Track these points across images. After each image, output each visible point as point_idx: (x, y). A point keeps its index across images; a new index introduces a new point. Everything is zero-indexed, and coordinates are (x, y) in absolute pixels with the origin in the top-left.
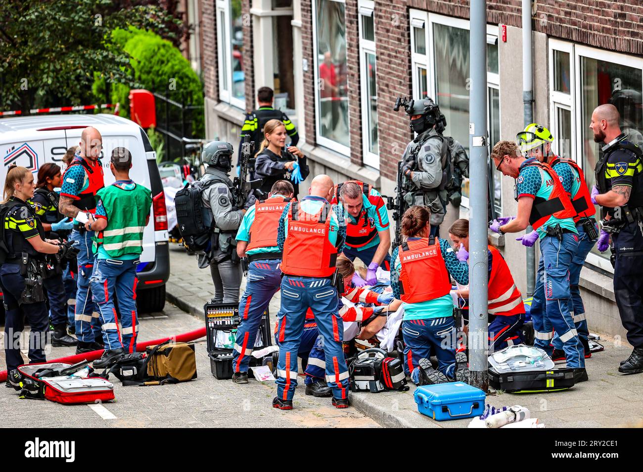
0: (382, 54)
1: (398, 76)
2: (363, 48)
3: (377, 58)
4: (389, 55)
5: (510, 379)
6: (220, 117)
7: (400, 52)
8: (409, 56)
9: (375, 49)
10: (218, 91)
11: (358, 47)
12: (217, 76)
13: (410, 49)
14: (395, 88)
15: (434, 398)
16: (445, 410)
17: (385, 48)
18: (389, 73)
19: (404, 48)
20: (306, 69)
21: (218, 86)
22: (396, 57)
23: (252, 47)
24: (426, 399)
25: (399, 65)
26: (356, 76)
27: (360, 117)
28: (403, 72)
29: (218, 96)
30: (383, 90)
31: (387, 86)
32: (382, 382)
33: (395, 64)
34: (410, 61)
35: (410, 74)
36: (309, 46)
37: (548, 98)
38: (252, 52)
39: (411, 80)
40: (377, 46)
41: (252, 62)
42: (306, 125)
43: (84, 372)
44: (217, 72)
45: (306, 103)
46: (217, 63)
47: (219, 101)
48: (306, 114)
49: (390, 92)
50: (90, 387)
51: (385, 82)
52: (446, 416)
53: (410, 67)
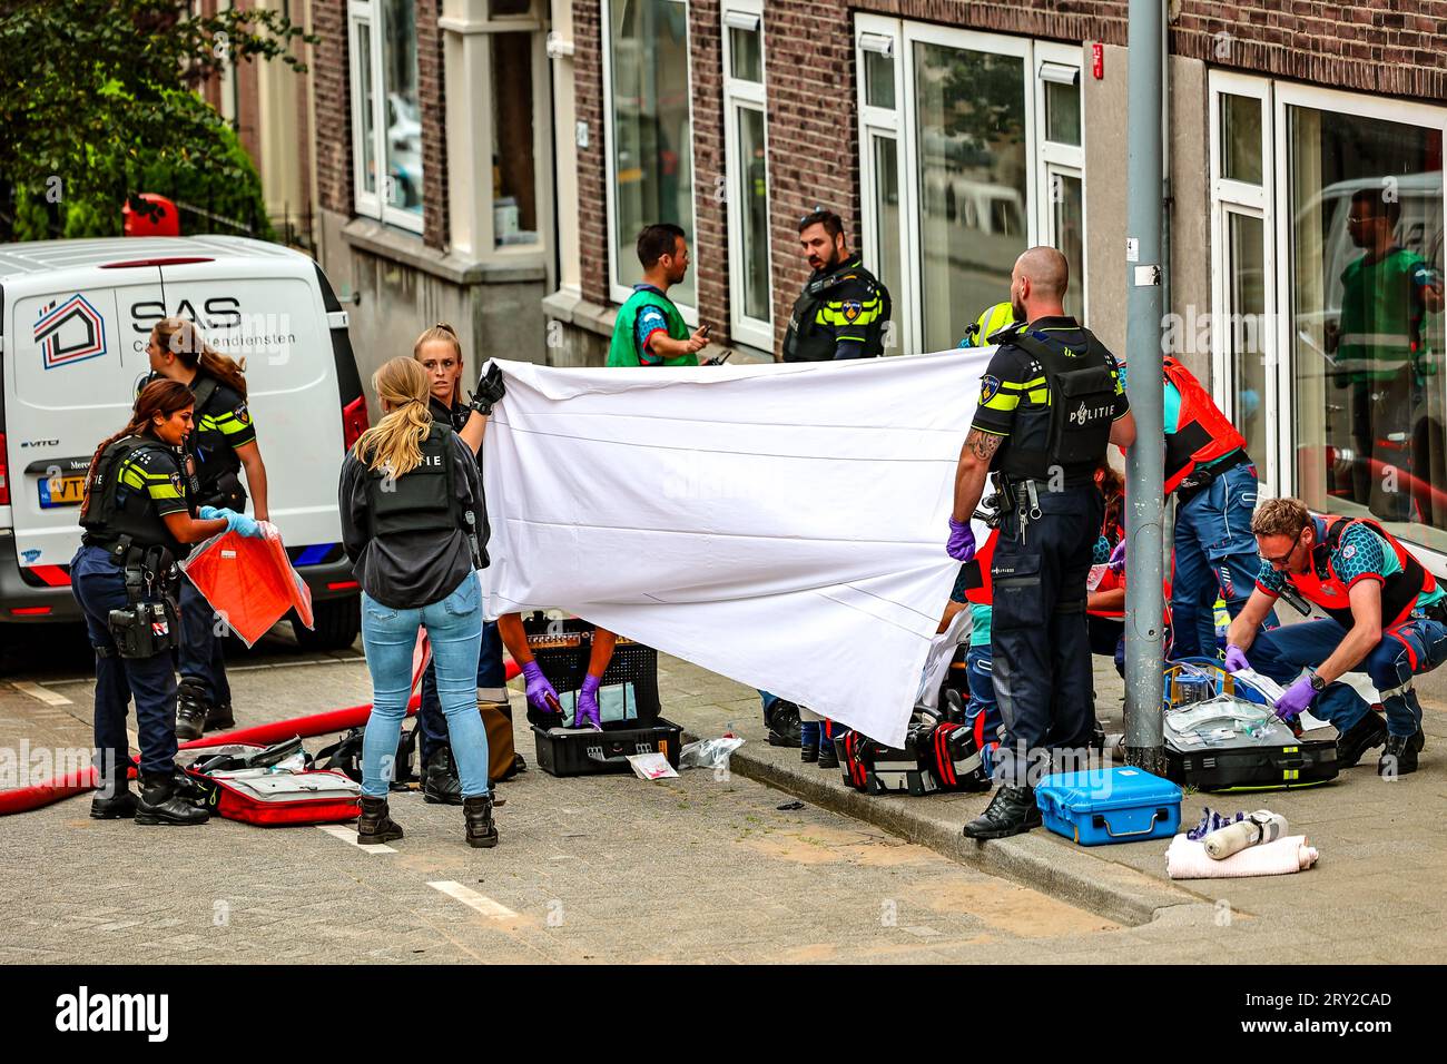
0: (783, 108)
1: (824, 155)
2: (732, 97)
3: (771, 117)
4: (802, 111)
5: (1209, 762)
6: (356, 249)
7: (828, 105)
8: (853, 111)
9: (763, 98)
10: (351, 194)
11: (720, 94)
12: (350, 163)
13: (854, 96)
14: (815, 180)
15: (1077, 799)
16: (1099, 823)
17: (791, 96)
18: (802, 148)
19: (841, 95)
20: (584, 142)
21: (351, 183)
22: (819, 115)
23: (442, 98)
24: (1059, 801)
25: (827, 130)
26: (715, 156)
27: (725, 243)
28: (836, 145)
29: (352, 204)
30: (785, 185)
31: (796, 175)
32: (934, 773)
33: (816, 128)
34: (854, 123)
35: (855, 149)
36: (592, 96)
37: (1207, 195)
38: (443, 109)
39: (856, 162)
40: (770, 92)
41: (443, 130)
42: (583, 262)
43: (295, 762)
44: (350, 153)
45: (584, 217)
46: (349, 134)
47: (354, 216)
48: (583, 239)
49: (803, 189)
50: (314, 791)
51: (791, 167)
52: (1101, 835)
53: (855, 136)
